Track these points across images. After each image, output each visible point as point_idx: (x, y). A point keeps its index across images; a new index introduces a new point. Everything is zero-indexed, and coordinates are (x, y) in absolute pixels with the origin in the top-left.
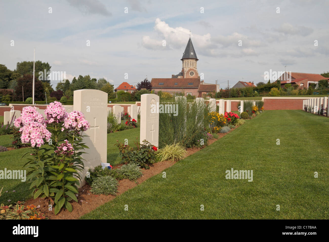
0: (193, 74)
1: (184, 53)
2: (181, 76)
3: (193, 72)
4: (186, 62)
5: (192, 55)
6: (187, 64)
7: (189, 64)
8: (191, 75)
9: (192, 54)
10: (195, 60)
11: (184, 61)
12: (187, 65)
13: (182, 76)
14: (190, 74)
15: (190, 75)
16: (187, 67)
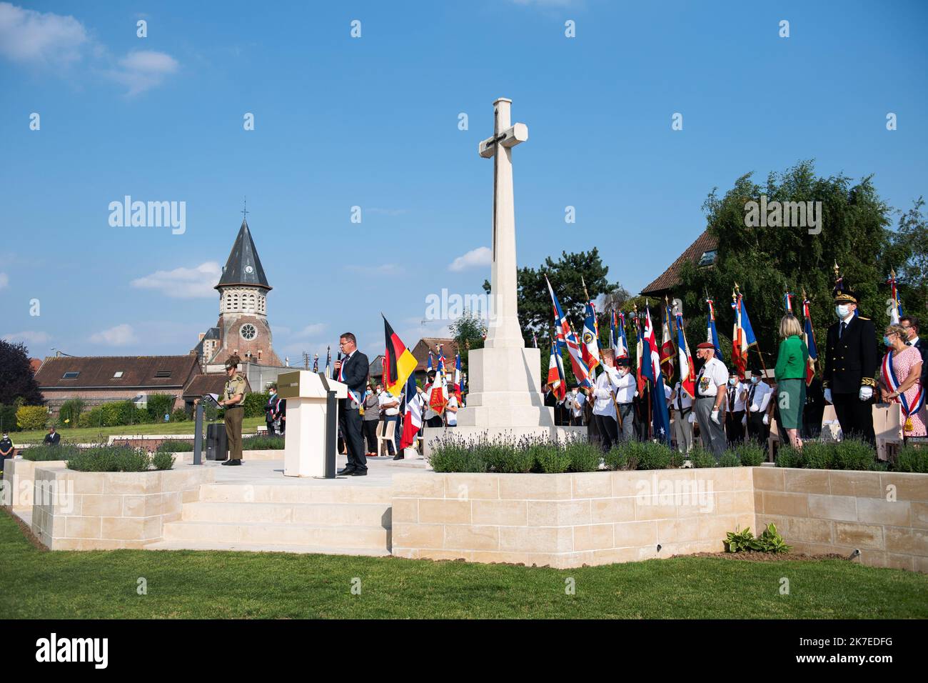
0: (254, 332)
1: (225, 269)
2: (214, 340)
3: (252, 328)
4: (229, 296)
5: (249, 275)
6: (232, 302)
7: (240, 302)
8: (244, 336)
9: (249, 269)
10: (258, 289)
11: (225, 292)
12: (232, 306)
13: (218, 338)
14: (243, 332)
15: (241, 335)
16: (232, 310)
